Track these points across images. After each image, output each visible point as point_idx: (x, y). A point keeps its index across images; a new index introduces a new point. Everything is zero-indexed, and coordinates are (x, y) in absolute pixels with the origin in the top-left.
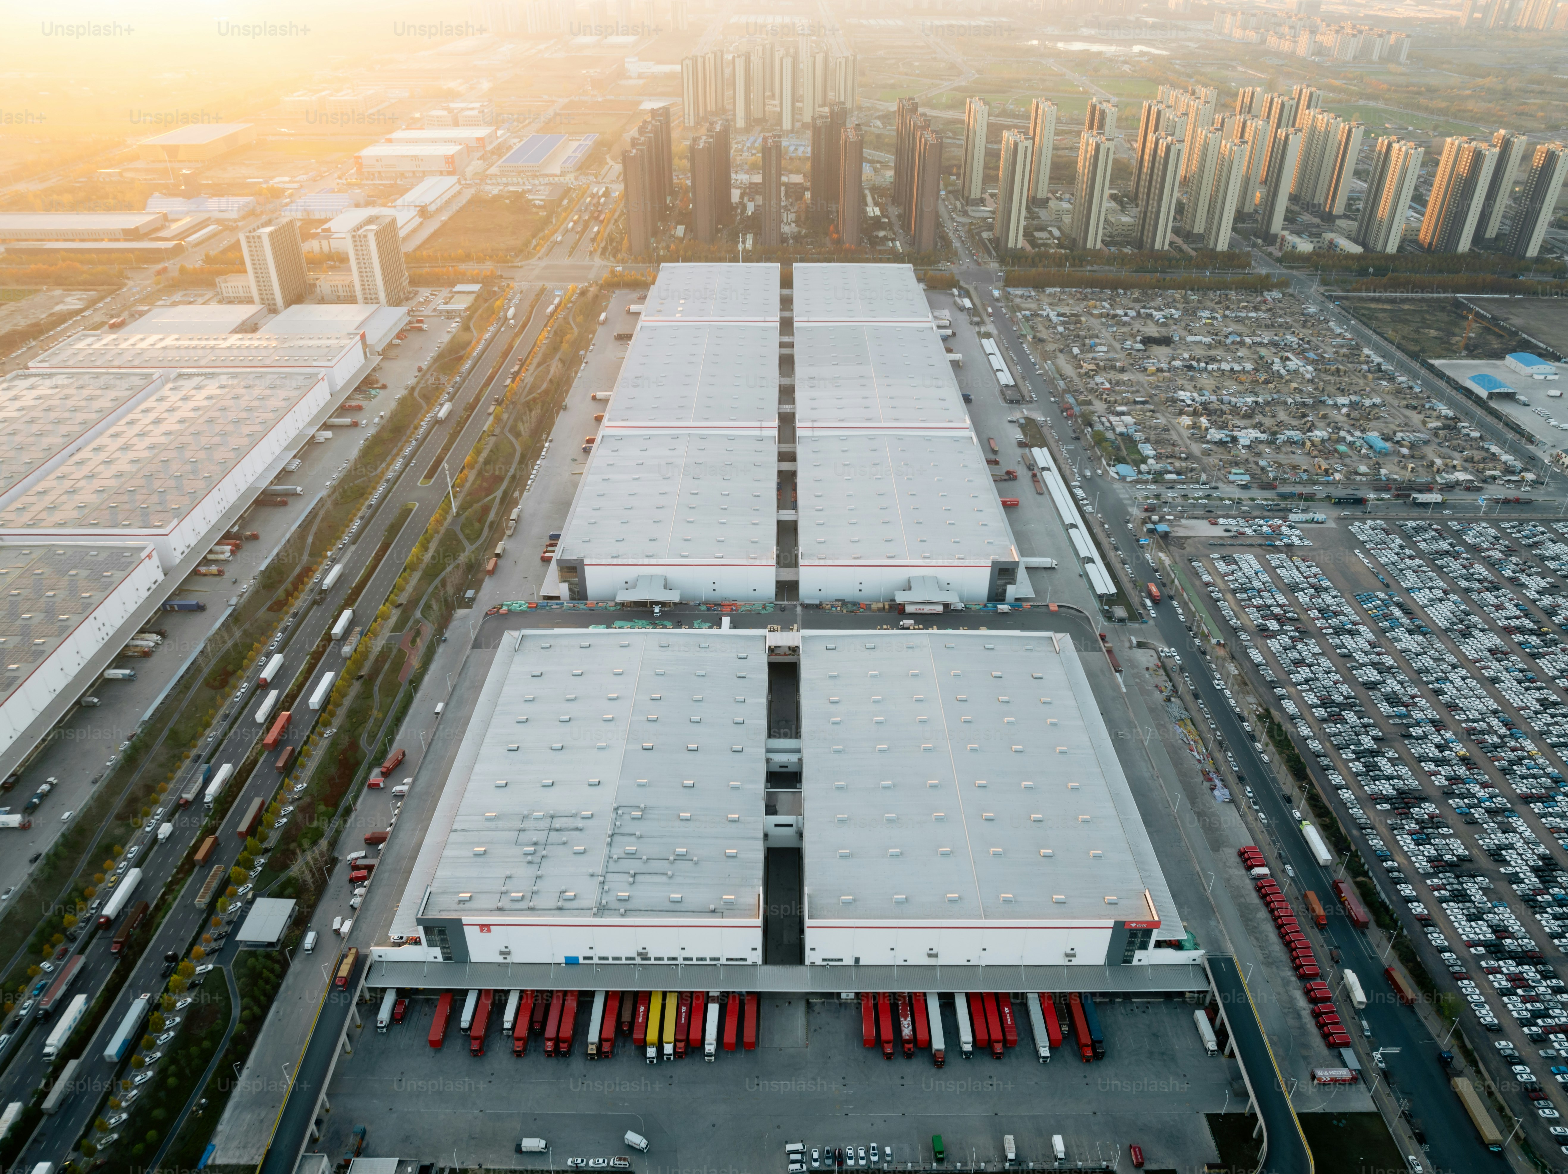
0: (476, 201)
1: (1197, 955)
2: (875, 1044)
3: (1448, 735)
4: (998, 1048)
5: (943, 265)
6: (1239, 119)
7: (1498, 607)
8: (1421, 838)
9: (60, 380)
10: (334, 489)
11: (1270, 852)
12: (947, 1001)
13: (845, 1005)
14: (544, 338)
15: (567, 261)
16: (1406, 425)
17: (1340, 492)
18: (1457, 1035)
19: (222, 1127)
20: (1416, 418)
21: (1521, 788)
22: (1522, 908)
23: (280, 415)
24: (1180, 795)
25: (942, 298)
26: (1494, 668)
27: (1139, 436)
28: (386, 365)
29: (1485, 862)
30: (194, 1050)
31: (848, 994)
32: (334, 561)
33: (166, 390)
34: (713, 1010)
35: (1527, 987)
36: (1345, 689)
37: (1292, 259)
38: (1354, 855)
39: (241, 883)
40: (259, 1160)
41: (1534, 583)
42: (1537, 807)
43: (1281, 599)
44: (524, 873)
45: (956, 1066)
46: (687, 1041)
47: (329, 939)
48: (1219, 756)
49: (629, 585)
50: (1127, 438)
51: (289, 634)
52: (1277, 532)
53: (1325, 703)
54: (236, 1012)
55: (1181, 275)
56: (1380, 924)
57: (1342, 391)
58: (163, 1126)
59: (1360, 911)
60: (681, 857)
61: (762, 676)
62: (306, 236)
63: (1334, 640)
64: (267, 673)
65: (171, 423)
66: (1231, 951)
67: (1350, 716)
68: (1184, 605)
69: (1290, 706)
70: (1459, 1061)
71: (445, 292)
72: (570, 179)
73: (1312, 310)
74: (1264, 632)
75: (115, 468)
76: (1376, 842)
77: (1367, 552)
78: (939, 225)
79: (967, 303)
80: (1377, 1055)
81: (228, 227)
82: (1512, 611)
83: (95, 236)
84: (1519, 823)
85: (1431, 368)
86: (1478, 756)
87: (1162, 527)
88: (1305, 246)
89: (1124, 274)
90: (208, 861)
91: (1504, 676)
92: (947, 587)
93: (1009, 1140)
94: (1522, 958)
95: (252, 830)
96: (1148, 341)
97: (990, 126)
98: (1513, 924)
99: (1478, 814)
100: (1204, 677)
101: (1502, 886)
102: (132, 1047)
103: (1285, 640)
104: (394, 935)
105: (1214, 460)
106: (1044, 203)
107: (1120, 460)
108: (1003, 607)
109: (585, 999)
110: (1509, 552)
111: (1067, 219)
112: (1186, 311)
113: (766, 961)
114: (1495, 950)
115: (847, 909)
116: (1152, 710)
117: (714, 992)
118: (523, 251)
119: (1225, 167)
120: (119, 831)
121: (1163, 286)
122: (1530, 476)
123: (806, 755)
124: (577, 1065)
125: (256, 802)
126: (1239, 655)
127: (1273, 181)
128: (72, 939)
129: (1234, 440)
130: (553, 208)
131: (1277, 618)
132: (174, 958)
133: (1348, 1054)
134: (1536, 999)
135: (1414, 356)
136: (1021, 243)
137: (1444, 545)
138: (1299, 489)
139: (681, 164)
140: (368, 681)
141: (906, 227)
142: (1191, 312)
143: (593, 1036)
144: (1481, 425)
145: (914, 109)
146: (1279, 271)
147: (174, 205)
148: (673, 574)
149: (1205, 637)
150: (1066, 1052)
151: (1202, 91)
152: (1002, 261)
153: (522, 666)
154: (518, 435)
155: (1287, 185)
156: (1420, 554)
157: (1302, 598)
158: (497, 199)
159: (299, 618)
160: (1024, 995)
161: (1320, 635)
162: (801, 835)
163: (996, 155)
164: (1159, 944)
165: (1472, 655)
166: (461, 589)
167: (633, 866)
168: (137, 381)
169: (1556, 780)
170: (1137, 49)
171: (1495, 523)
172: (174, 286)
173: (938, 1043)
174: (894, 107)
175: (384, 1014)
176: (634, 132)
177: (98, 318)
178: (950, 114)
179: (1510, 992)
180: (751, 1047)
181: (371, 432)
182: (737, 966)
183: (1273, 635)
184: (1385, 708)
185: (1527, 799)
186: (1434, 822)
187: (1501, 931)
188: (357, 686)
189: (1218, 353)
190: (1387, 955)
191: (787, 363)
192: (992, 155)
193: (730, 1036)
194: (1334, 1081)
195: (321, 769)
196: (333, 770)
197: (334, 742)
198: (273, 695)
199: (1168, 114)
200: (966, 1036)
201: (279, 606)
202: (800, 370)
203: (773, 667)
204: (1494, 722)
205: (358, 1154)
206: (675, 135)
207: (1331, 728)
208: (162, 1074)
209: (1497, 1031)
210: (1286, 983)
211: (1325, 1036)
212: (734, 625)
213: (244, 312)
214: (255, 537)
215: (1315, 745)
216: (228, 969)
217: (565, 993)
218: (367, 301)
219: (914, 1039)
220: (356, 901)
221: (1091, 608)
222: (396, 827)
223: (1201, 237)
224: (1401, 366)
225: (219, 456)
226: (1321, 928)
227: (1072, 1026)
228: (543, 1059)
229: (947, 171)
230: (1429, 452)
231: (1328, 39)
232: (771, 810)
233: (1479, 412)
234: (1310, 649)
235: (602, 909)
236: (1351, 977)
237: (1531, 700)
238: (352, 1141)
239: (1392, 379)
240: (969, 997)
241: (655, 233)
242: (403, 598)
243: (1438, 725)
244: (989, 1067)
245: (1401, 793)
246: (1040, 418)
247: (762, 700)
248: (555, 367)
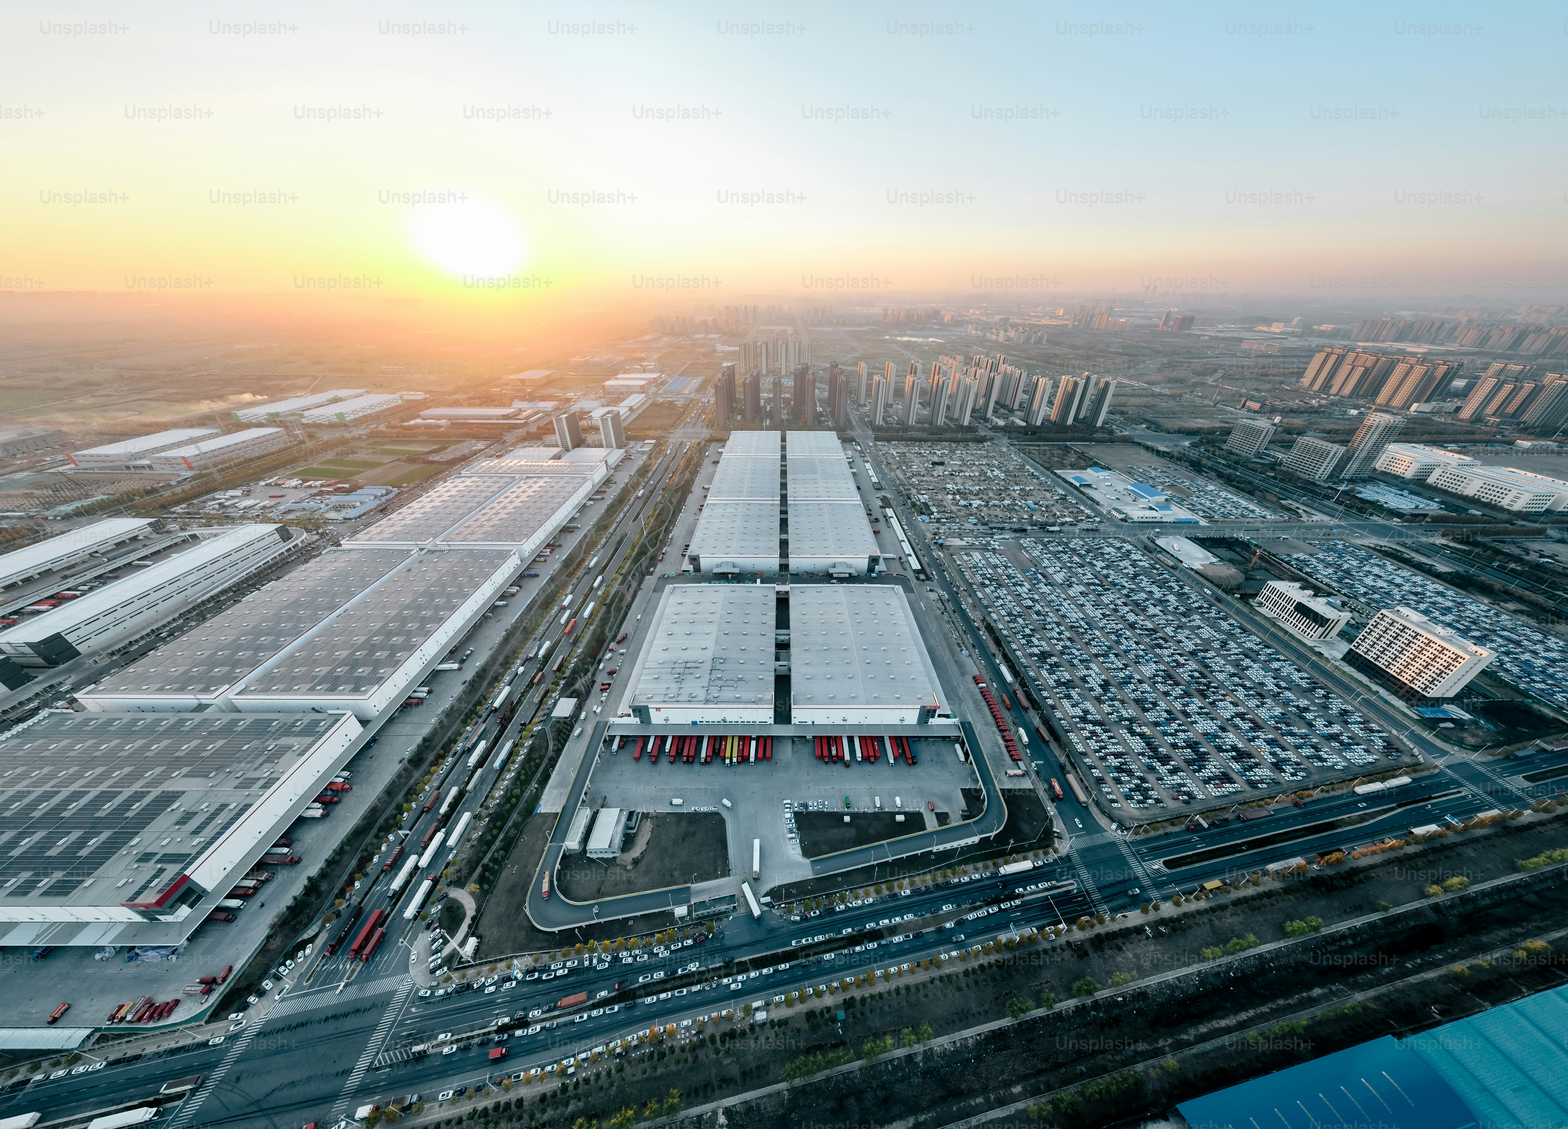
0: (653, 405)
1: (956, 721)
2: (820, 757)
3: (1062, 628)
4: (872, 759)
5: (849, 432)
6: (974, 369)
7: (1084, 575)
8: (1051, 672)
9: (475, 479)
10: (594, 526)
11: (986, 677)
12: (851, 739)
13: (808, 741)
14: (683, 463)
15: (691, 430)
16: (1044, 498)
17: (1016, 526)
18: (1068, 756)
19: (544, 796)
20: (1048, 495)
21: (1094, 651)
22: (1095, 702)
23: (571, 494)
24: (948, 653)
25: (848, 445)
26: (1082, 600)
27: (930, 503)
28: (617, 474)
29: (1078, 682)
30: (532, 764)
31: (809, 736)
32: (594, 556)
33: (521, 484)
34: (753, 743)
35: (1097, 736)
36: (1018, 609)
37: (996, 428)
38: (1023, 679)
39: (554, 692)
40: (560, 811)
41: (1099, 564)
42: (1101, 659)
43: (990, 571)
44: (674, 686)
45: (855, 768)
46: (743, 757)
47: (592, 715)
48: (964, 637)
49: (719, 566)
50: (925, 504)
51: (575, 587)
52: (988, 543)
53: (1009, 614)
54: (551, 747)
55: (947, 436)
56: (1034, 708)
57: (1017, 484)
58: (518, 797)
59: (1025, 703)
60: (740, 679)
61: (774, 604)
62: (582, 419)
63: (1013, 588)
64: (566, 603)
65: (524, 498)
66: (970, 719)
67: (1020, 620)
68: (949, 574)
69: (994, 616)
70: (1069, 767)
71: (641, 443)
72: (693, 396)
73: (1004, 450)
74: (983, 584)
75: (499, 517)
76: (1032, 674)
77: (1027, 552)
78: (847, 415)
79: (859, 448)
80: (1033, 764)
81: (547, 414)
82: (1090, 576)
83: (490, 418)
84: (1093, 665)
85: (1055, 474)
86: (1075, 637)
87: (940, 541)
88: (1001, 423)
89: (924, 435)
90: (539, 682)
91: (1087, 603)
92: (850, 566)
93: (877, 799)
94: (1095, 723)
95: (559, 669)
96: (934, 464)
97: (868, 373)
98: (1092, 709)
99: (1076, 662)
100: (958, 604)
101: (1086, 692)
102: (505, 763)
103: (992, 588)
104: (619, 713)
105: (962, 513)
106: (891, 406)
107: (922, 513)
108: (874, 575)
109: (700, 739)
110: (1088, 551)
111: (900, 412)
112: (950, 451)
113: (775, 723)
114: (1084, 720)
115: (810, 701)
116: (936, 618)
117: (754, 736)
118: (674, 426)
119: (968, 389)
120: (501, 671)
121: (940, 440)
122: (1098, 519)
123: (792, 636)
124: (696, 767)
125: (561, 657)
126: (972, 594)
127: (988, 395)
128: (480, 717)
129: (971, 505)
130: (686, 407)
131: (988, 579)
132: (524, 724)
133: (1021, 763)
134: (1102, 741)
135: (1048, 469)
136: (881, 422)
137: (1060, 548)
138: (998, 525)
139: (739, 389)
140: (609, 606)
141: (833, 415)
142: (953, 452)
143: (703, 755)
144: (1076, 498)
145: (837, 366)
146: (990, 434)
147: (524, 405)
148: (736, 561)
149: (958, 587)
150: (901, 761)
151: (958, 357)
152: (873, 430)
153: (673, 600)
154: (672, 503)
155: (994, 397)
156: (1050, 552)
157: (1000, 571)
158: (662, 404)
159: (580, 580)
160: (883, 737)
161: (1007, 586)
162: (790, 670)
163: (871, 385)
164: (939, 716)
165: (1072, 594)
166: (648, 568)
167: (720, 683)
168: (508, 480)
169: (1109, 648)
170: (931, 339)
171: (1082, 539)
172: (524, 439)
173: (847, 757)
174: (828, 365)
175: (615, 746)
176: (719, 376)
177: (492, 452)
178: (852, 368)
179: (1090, 738)
180: (769, 759)
181: (610, 502)
182: (763, 725)
183: (987, 586)
184: (1035, 617)
185: (1097, 656)
186: (1057, 665)
187: (1086, 712)
188: (604, 608)
189: (964, 468)
190: (1037, 722)
191: (784, 473)
192: (869, 386)
193: (760, 755)
194: (1015, 775)
195: (588, 643)
196: (594, 644)
197: (594, 632)
198: (568, 612)
199: (944, 368)
200: (859, 754)
201: (570, 575)
202: (789, 476)
203: (779, 600)
204: (1082, 623)
205: (603, 807)
206: (737, 377)
207: (1012, 625)
208: (519, 774)
209: (1084, 754)
210: (994, 733)
211: (1011, 756)
212: (762, 582)
213: (555, 451)
214: (560, 546)
215: (1005, 632)
216: (548, 729)
217: (692, 737)
218: (608, 447)
219: (837, 756)
220: (603, 699)
221: (911, 576)
222: (620, 667)
223: (957, 420)
224: (1043, 473)
225: (545, 512)
226: (1009, 709)
227: (903, 750)
228: (682, 765)
229: (850, 392)
230: (1054, 509)
231: (1012, 334)
232: (777, 659)
233: (1076, 492)
234: (1003, 592)
235: (707, 701)
236: (1022, 731)
237: (1098, 613)
238: (600, 801)
239: (1038, 479)
240: (860, 737)
241: (729, 418)
242: (624, 571)
243: (1058, 624)
244: (868, 768)
245: (1042, 652)
246: (889, 496)
247: (773, 614)
248: (687, 475)
